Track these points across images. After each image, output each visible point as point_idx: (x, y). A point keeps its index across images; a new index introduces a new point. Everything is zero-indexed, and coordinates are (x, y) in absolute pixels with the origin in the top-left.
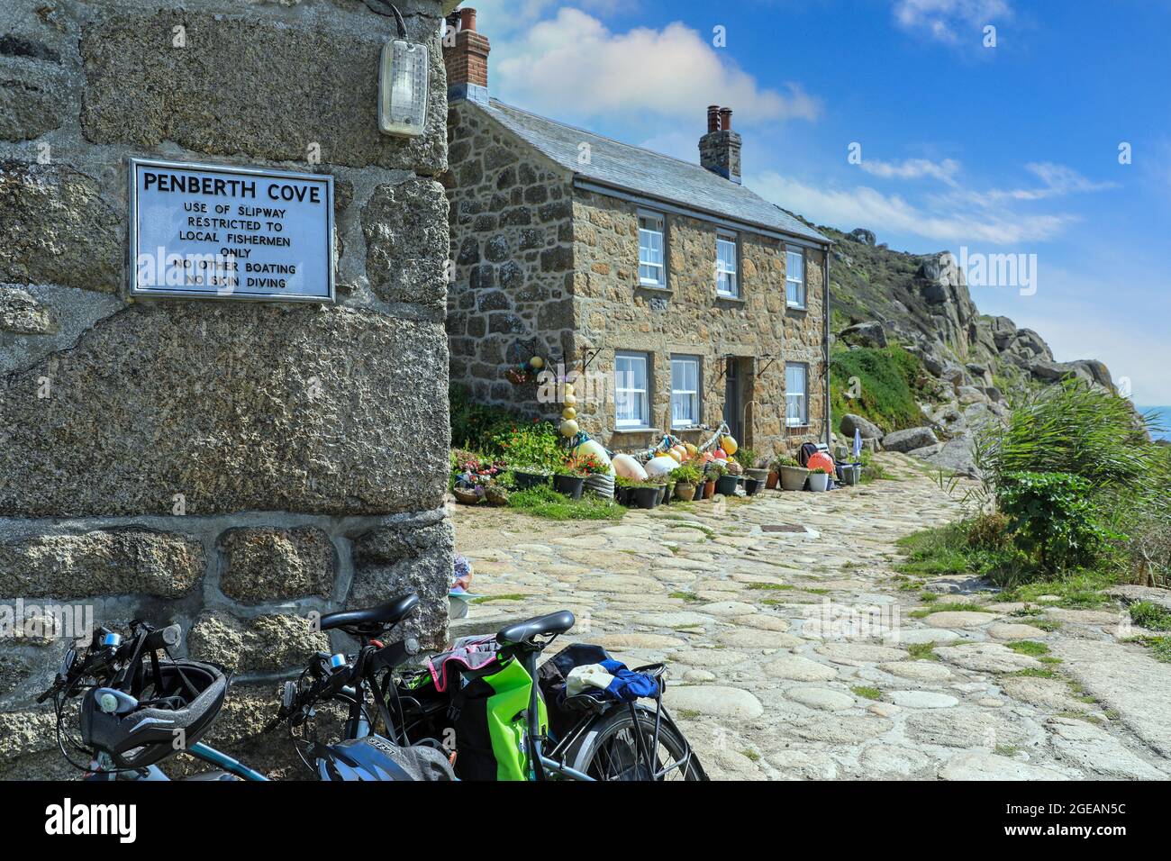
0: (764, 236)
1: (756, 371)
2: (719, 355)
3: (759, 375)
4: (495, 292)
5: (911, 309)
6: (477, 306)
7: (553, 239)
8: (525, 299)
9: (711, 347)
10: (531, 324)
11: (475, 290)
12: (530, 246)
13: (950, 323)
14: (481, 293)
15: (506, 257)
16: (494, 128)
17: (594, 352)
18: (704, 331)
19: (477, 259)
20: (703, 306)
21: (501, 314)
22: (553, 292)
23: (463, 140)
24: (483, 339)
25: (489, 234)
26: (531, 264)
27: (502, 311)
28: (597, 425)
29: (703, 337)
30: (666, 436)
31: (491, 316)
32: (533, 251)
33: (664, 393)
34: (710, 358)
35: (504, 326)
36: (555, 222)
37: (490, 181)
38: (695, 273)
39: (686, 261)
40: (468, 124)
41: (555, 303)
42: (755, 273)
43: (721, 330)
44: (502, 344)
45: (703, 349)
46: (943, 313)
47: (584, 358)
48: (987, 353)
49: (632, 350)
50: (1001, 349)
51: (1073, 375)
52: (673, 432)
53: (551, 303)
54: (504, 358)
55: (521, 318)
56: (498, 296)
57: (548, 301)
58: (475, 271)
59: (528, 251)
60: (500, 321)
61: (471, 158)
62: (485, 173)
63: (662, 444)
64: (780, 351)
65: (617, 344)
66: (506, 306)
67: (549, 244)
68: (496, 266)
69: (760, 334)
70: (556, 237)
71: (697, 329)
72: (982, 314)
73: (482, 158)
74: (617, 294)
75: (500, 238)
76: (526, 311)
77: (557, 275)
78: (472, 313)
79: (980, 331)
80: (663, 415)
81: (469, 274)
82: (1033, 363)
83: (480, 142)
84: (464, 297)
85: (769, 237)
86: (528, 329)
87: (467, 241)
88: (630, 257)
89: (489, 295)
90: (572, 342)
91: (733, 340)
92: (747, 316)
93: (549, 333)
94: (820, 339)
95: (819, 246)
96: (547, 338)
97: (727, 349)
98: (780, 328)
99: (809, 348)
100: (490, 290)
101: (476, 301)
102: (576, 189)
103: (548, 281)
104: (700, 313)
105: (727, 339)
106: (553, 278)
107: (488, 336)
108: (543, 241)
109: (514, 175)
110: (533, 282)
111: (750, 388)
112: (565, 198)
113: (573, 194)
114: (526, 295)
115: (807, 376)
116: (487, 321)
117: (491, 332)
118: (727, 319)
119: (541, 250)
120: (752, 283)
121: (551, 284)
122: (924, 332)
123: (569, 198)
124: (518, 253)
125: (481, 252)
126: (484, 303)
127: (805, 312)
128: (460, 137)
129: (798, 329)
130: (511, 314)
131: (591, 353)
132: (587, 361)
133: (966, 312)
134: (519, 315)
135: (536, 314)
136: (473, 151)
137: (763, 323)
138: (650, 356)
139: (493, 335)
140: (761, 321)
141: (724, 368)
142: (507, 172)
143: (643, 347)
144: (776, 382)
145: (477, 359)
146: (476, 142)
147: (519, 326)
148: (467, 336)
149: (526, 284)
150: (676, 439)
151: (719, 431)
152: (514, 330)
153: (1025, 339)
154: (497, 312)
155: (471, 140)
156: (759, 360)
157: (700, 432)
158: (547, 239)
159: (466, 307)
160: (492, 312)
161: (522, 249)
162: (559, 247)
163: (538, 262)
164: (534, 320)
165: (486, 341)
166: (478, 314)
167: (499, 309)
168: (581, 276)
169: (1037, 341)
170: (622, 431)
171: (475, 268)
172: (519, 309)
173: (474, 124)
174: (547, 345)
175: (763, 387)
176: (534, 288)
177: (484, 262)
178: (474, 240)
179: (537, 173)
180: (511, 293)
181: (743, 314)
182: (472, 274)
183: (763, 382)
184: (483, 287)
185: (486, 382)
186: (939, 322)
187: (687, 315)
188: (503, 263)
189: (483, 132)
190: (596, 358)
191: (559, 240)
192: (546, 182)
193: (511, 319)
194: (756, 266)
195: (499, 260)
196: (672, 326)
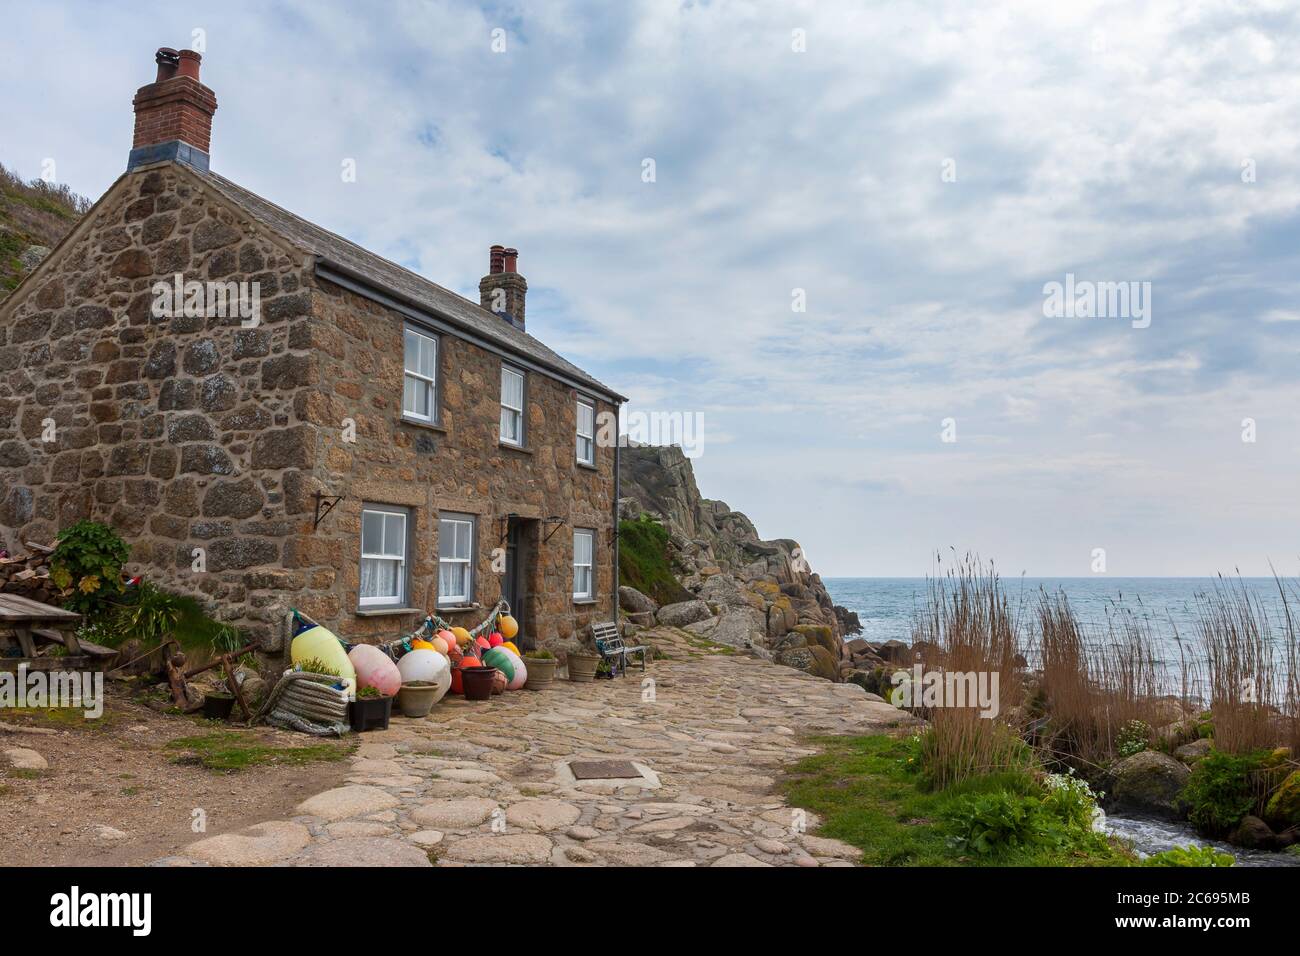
0: (554, 379)
1: (541, 535)
2: (499, 516)
3: (545, 541)
4: (194, 416)
5: (649, 491)
6: (165, 436)
7: (281, 345)
8: (236, 427)
9: (490, 505)
10: (243, 461)
11: (165, 413)
12: (248, 354)
13: (680, 505)
14: (174, 418)
15: (213, 368)
16: (210, 198)
17: (332, 502)
18: (483, 484)
19: (171, 370)
20: (482, 455)
21: (200, 447)
22: (276, 417)
23: (167, 213)
24: (171, 481)
25: (193, 337)
26: (247, 378)
27: (202, 443)
28: (330, 605)
29: (482, 493)
30: (429, 618)
31: (184, 448)
32: (251, 360)
33: (429, 561)
34: (488, 519)
35: (204, 465)
36: (285, 323)
37: (199, 266)
38: (476, 411)
39: (465, 396)
40: (175, 193)
41: (278, 432)
42: (544, 421)
43: (504, 484)
44: (198, 489)
45: (480, 505)
46: (674, 496)
47: (317, 511)
48: (709, 532)
49: (388, 504)
50: (719, 528)
51: (775, 552)
52: (439, 613)
53: (271, 433)
54: (201, 509)
55: (228, 453)
56: (198, 422)
57: (268, 430)
58: (169, 386)
59: (244, 360)
60: (198, 455)
61: (175, 236)
62: (194, 256)
63: (422, 629)
64: (568, 514)
65: (365, 493)
66: (207, 436)
67: (276, 350)
68: (197, 381)
69: (547, 492)
70: (285, 342)
71: (474, 482)
72: (704, 498)
73: (190, 237)
74: (370, 427)
75: (206, 343)
76: (235, 442)
77: (285, 394)
78: (159, 444)
79: (703, 512)
80: (426, 591)
81: (159, 391)
82: (745, 541)
83: (190, 217)
84: (149, 424)
85: (560, 382)
86: (237, 467)
87: (159, 346)
88: (392, 382)
89: (185, 420)
90: (297, 487)
91: (517, 498)
92: (532, 470)
93: (267, 473)
94: (609, 502)
95: (610, 400)
96: (263, 481)
97: (507, 508)
98: (568, 488)
99: (598, 512)
100: (187, 413)
101: (165, 428)
102: (319, 278)
103: (270, 402)
104: (479, 462)
105: (510, 496)
106: (278, 397)
107: (178, 477)
108: (267, 347)
109: (233, 260)
110: (248, 403)
111: (534, 557)
112: (301, 291)
113: (314, 284)
114: (238, 419)
115: (595, 542)
116: (180, 457)
117: (183, 471)
118: (511, 473)
119: (264, 360)
120: (540, 432)
121: (274, 407)
122: (661, 512)
123: (306, 290)
124: (231, 363)
125: (179, 361)
126: (177, 430)
127: (594, 471)
128: (162, 210)
129: (588, 489)
130: (214, 447)
131: (327, 503)
132: (320, 515)
133: (693, 496)
134: (226, 449)
135: (251, 446)
136: (179, 227)
137: (550, 478)
138: (411, 509)
139: (186, 475)
140: (548, 476)
141: (506, 531)
142: (224, 255)
143: (403, 500)
144: (563, 551)
145: (160, 510)
146: (182, 216)
147: (224, 462)
148: (148, 477)
149: (239, 405)
150: (442, 622)
151: (497, 609)
152: (217, 468)
153: (738, 521)
154: (195, 443)
155: (177, 214)
156: (545, 523)
157: (472, 612)
158: (273, 345)
159: (151, 436)
160: (186, 444)
161: (236, 358)
162: (288, 355)
163: (258, 376)
164: (247, 457)
165: (176, 483)
166: (166, 447)
167: (198, 439)
168: (318, 396)
169: (746, 522)
170: (367, 613)
171: (168, 383)
172: (226, 440)
173: (183, 193)
174: (263, 490)
175: (549, 555)
176: (249, 413)
177: (181, 375)
178: (170, 345)
179: (266, 257)
180: (216, 418)
181: (528, 467)
182: (162, 392)
183: (548, 549)
184: (177, 408)
185: (171, 542)
186: (671, 503)
187: (462, 463)
188: (208, 377)
189: (196, 202)
190: (335, 511)
191: (290, 347)
192: (276, 271)
193: (213, 453)
194: (545, 414)
195: (202, 373)
196: (442, 476)
